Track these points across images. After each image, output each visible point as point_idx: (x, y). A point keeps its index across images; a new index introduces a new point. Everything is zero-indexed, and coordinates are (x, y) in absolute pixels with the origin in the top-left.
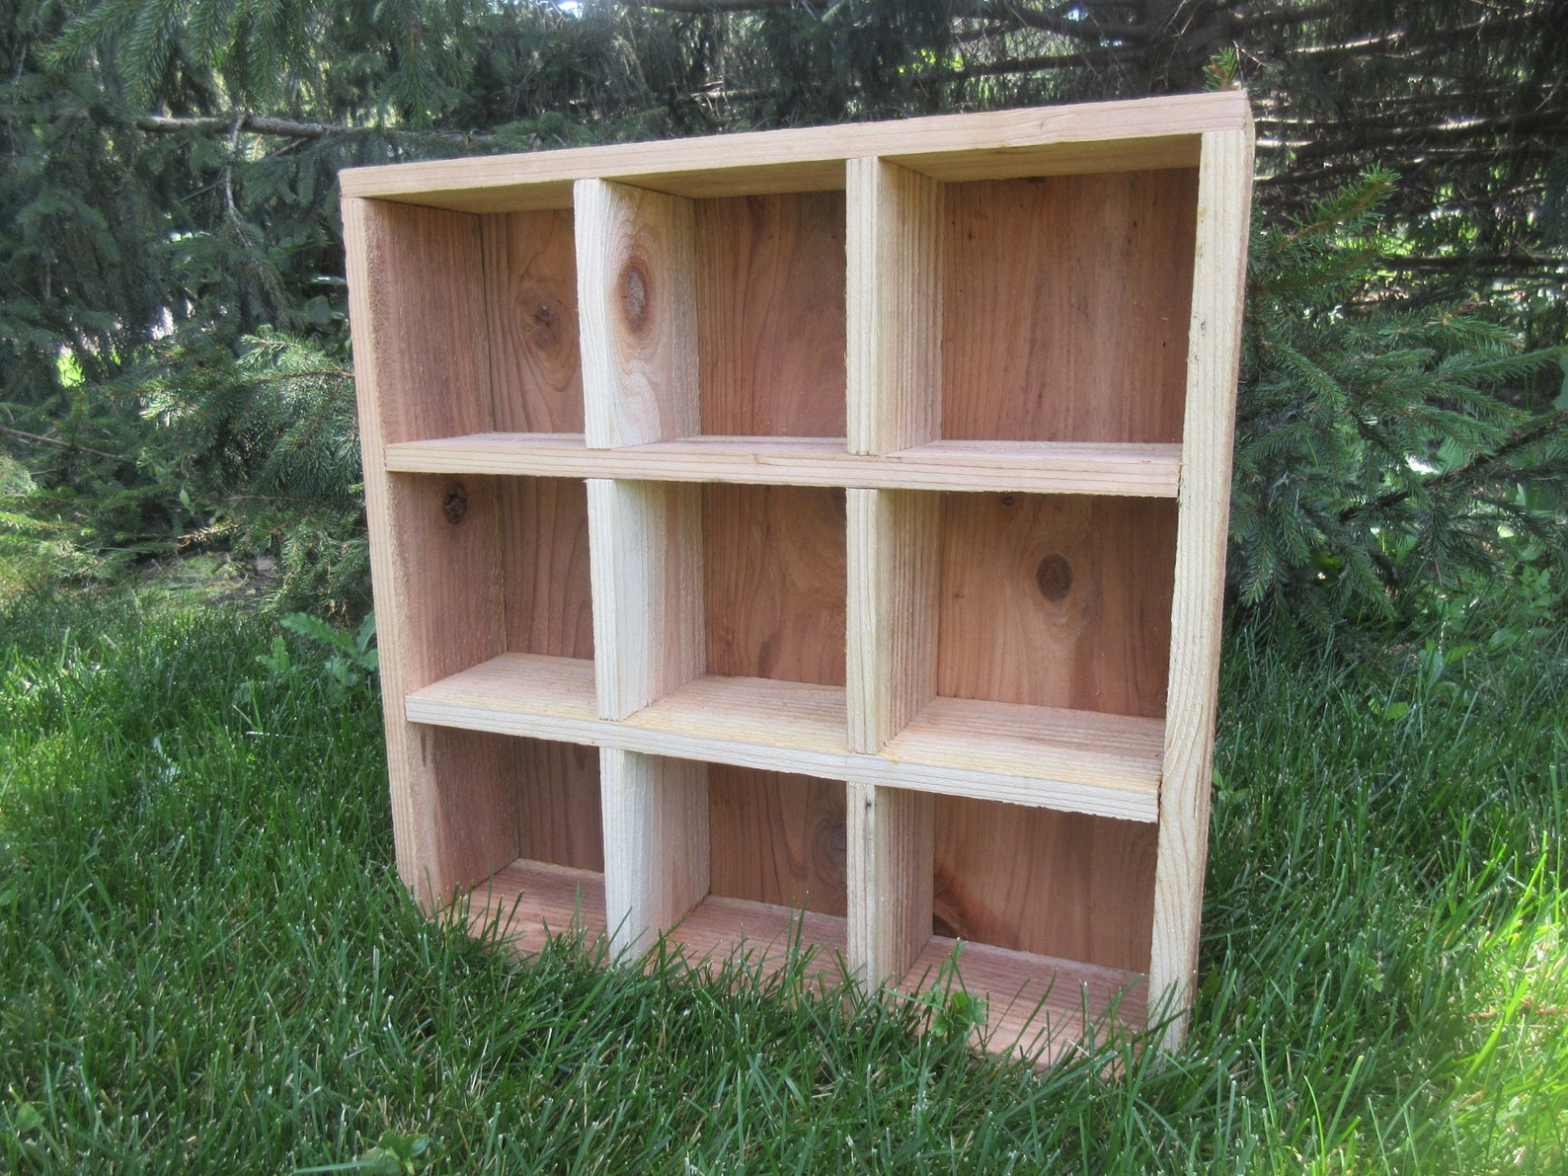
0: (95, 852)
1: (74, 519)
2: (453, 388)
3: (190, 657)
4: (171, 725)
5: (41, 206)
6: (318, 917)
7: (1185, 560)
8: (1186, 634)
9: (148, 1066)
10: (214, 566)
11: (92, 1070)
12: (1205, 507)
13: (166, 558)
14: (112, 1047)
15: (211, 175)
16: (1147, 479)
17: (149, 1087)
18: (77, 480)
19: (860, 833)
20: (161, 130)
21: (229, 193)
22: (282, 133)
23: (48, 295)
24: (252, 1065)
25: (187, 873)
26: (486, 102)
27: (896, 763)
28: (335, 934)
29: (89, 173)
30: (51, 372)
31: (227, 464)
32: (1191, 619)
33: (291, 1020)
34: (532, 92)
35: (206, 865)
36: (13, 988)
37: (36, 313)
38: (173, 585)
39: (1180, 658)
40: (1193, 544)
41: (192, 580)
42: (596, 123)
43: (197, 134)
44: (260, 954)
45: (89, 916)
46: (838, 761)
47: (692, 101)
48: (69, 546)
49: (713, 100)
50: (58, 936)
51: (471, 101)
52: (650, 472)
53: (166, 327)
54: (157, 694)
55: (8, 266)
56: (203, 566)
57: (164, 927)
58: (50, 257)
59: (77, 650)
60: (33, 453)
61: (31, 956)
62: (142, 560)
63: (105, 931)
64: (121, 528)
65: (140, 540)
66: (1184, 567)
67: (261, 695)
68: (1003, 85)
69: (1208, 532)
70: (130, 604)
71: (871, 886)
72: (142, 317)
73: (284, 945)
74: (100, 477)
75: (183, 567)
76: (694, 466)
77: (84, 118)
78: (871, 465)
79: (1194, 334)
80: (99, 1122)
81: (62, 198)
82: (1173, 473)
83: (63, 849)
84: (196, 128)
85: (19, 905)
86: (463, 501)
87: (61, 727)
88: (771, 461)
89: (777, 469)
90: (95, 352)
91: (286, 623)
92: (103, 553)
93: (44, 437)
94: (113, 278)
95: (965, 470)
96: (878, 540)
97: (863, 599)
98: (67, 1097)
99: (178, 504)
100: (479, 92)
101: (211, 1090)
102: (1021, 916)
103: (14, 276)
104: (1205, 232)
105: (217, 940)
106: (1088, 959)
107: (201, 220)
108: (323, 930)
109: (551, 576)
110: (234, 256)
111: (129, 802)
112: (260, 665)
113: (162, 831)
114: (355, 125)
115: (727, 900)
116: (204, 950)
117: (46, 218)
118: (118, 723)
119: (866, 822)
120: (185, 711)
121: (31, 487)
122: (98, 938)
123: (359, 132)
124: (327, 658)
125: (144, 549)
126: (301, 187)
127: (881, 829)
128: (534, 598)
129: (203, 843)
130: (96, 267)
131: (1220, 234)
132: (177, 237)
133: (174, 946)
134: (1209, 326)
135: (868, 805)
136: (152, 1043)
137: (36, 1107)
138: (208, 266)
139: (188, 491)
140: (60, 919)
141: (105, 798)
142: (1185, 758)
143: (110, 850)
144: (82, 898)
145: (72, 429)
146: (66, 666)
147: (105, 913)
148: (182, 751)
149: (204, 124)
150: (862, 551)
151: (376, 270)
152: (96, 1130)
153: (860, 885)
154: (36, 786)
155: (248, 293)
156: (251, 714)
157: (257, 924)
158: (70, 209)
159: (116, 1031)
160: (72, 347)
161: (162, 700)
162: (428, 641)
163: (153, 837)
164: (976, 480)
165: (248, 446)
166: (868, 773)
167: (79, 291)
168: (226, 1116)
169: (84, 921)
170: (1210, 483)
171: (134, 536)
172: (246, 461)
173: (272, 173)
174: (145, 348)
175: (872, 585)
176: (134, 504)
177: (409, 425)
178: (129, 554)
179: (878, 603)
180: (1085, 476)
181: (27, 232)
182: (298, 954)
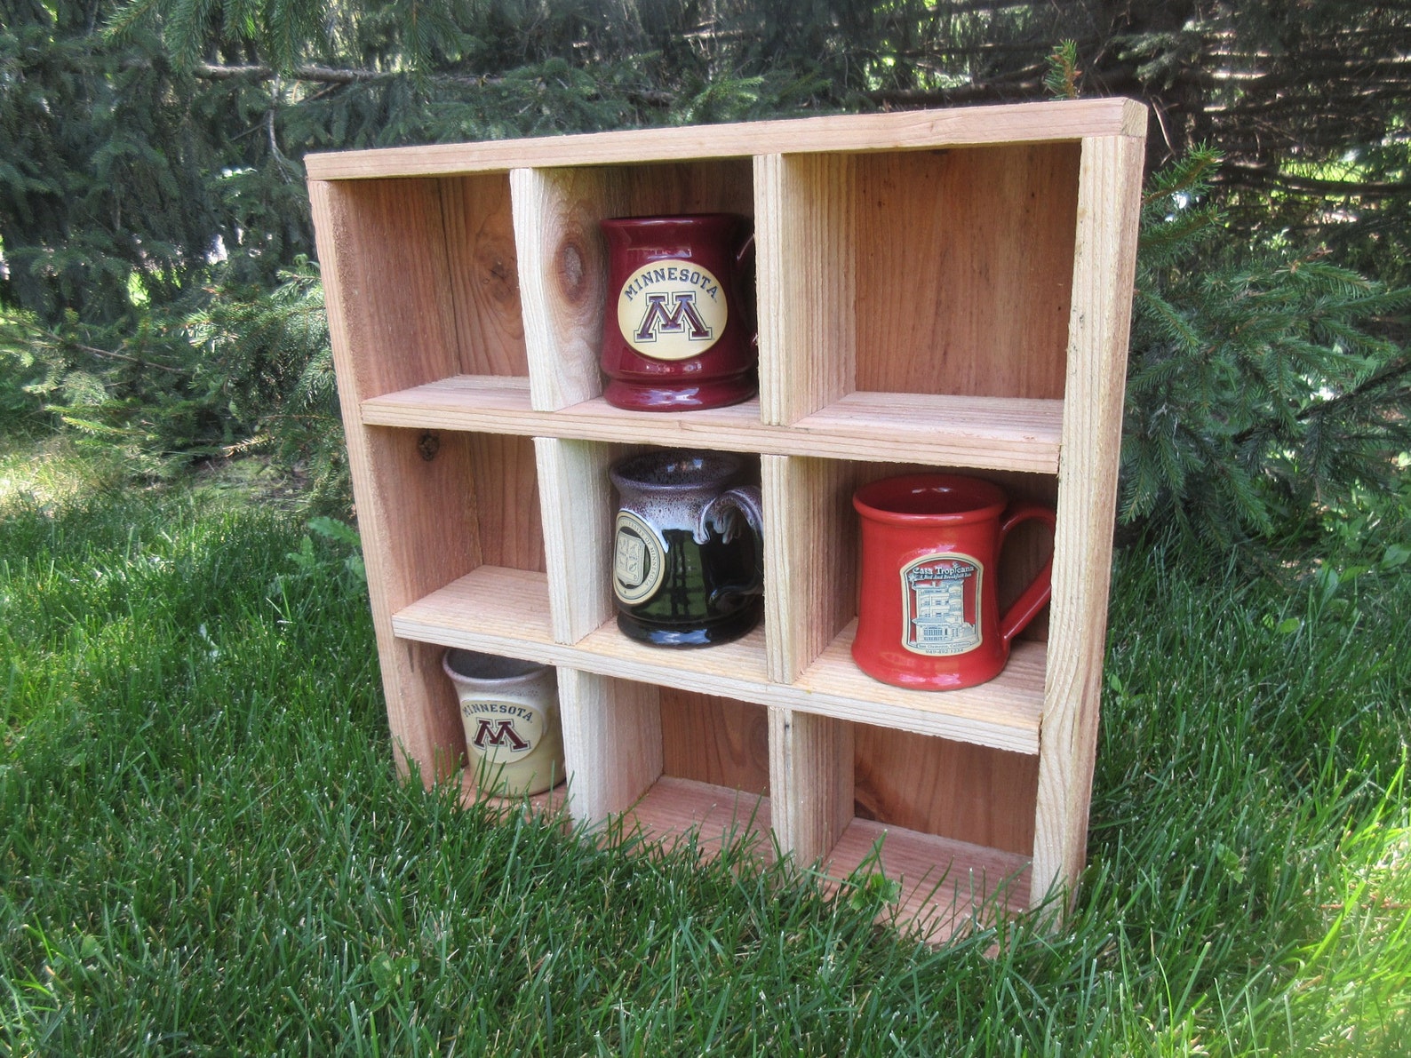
0: (149, 723)
1: (140, 426)
2: (420, 341)
3: (233, 552)
4: (215, 612)
5: (111, 148)
6: (331, 786)
7: (1064, 530)
8: (1064, 595)
9: (188, 908)
10: (259, 467)
11: (143, 910)
12: (1083, 485)
13: (219, 461)
14: (159, 890)
15: (256, 117)
16: (1029, 457)
17: (187, 926)
18: (144, 391)
19: (780, 749)
20: (214, 77)
21: (272, 134)
22: (319, 78)
23: (118, 226)
24: (271, 910)
25: (224, 744)
26: (500, 47)
27: (810, 692)
28: (344, 800)
29: (152, 117)
30: (122, 293)
31: (263, 385)
32: (1069, 581)
33: (305, 872)
34: (540, 37)
35: (240, 737)
36: (81, 838)
37: (108, 243)
38: (224, 485)
39: (1059, 616)
40: (1071, 517)
41: (239, 480)
42: (597, 64)
43: (244, 81)
44: (280, 815)
45: (143, 778)
46: (759, 688)
47: (685, 42)
48: (137, 449)
49: (704, 41)
50: (119, 794)
51: (485, 46)
52: (590, 433)
53: (220, 254)
54: (205, 584)
55: (84, 201)
56: (249, 469)
57: (205, 790)
58: (119, 191)
59: (140, 545)
60: (107, 366)
61: (96, 811)
62: (198, 462)
63: (155, 791)
64: (179, 434)
65: (197, 444)
66: (1063, 536)
67: (290, 588)
68: (975, 21)
69: (1085, 507)
70: (185, 503)
71: (790, 794)
72: (199, 245)
73: (301, 809)
74: (162, 389)
75: (232, 468)
76: (627, 430)
77: (148, 69)
78: (782, 435)
79: (1074, 326)
80: (147, 954)
81: (129, 140)
82: (1052, 452)
83: (123, 720)
84: (243, 75)
85: (87, 767)
87: (125, 613)
88: (694, 427)
89: (699, 435)
90: (160, 277)
91: (312, 525)
92: (165, 456)
93: (115, 354)
94: (174, 212)
95: (865, 442)
96: (790, 500)
97: (778, 552)
98: (122, 930)
99: (228, 413)
100: (493, 38)
101: (238, 929)
102: (931, 805)
103: (90, 211)
104: (1084, 232)
105: (247, 803)
106: (989, 843)
107: (248, 160)
108: (335, 797)
109: (517, 500)
110: (276, 192)
111: (179, 680)
112: (291, 561)
113: (205, 706)
114: (383, 70)
115: (678, 781)
116: (236, 811)
117: (116, 158)
118: (172, 610)
119: (785, 741)
120: (228, 603)
121: (103, 398)
122: (150, 796)
123: (385, 77)
124: (346, 556)
125: (199, 452)
126: (334, 128)
127: (800, 744)
128: (503, 519)
129: (239, 718)
130: (158, 200)
131: (1098, 234)
132: (228, 173)
133: (212, 806)
134: (1087, 319)
135: (786, 726)
136: (192, 888)
137: (98, 940)
138: (253, 200)
139: (236, 402)
140: (120, 779)
141: (159, 677)
142: (1063, 701)
143: (162, 722)
144: (138, 764)
145: (138, 347)
146: (131, 558)
147: (156, 776)
148: (223, 637)
149: (251, 73)
150: (776, 509)
151: (343, 245)
152: (144, 961)
153: (781, 792)
154: (104, 664)
155: (288, 224)
156: (282, 606)
157: (281, 789)
158: (136, 151)
159: (163, 878)
160: (139, 272)
161: (210, 590)
162: (410, 567)
163: (197, 712)
164: (875, 452)
165: (281, 370)
166: (786, 700)
167: (145, 222)
168: (249, 951)
169: (139, 782)
170: (1086, 462)
171: (191, 441)
172: (279, 383)
173: (310, 116)
174: (201, 273)
175: (785, 540)
176: (190, 413)
177: (382, 381)
178: (186, 458)
179: (791, 554)
180: (975, 452)
181: (101, 172)
182: (312, 816)
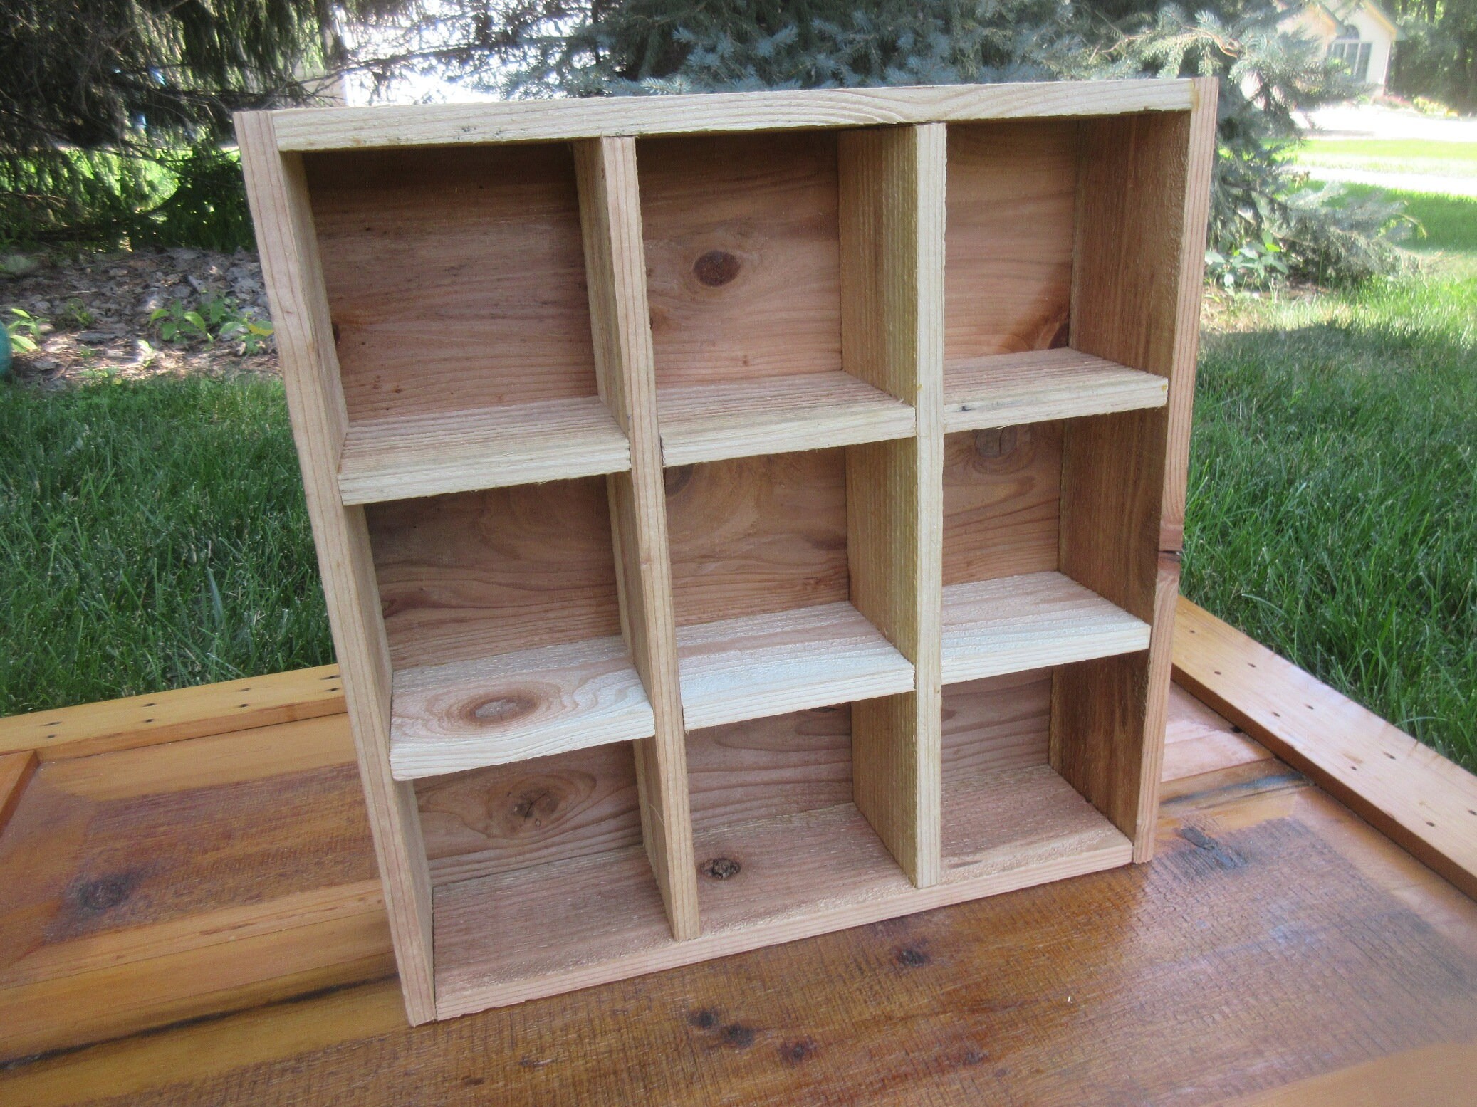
8: (765, 114)
19: (993, 415)
39: (787, 118)
40: (679, 117)
79: (474, 138)
82: (614, 144)
86: (716, 862)
104: (374, 139)
119: (982, 409)
134: (465, 124)
135: (964, 409)
150: (721, 445)
151: (505, 974)
